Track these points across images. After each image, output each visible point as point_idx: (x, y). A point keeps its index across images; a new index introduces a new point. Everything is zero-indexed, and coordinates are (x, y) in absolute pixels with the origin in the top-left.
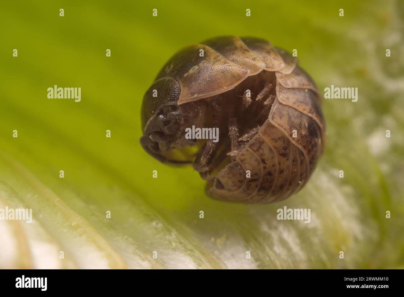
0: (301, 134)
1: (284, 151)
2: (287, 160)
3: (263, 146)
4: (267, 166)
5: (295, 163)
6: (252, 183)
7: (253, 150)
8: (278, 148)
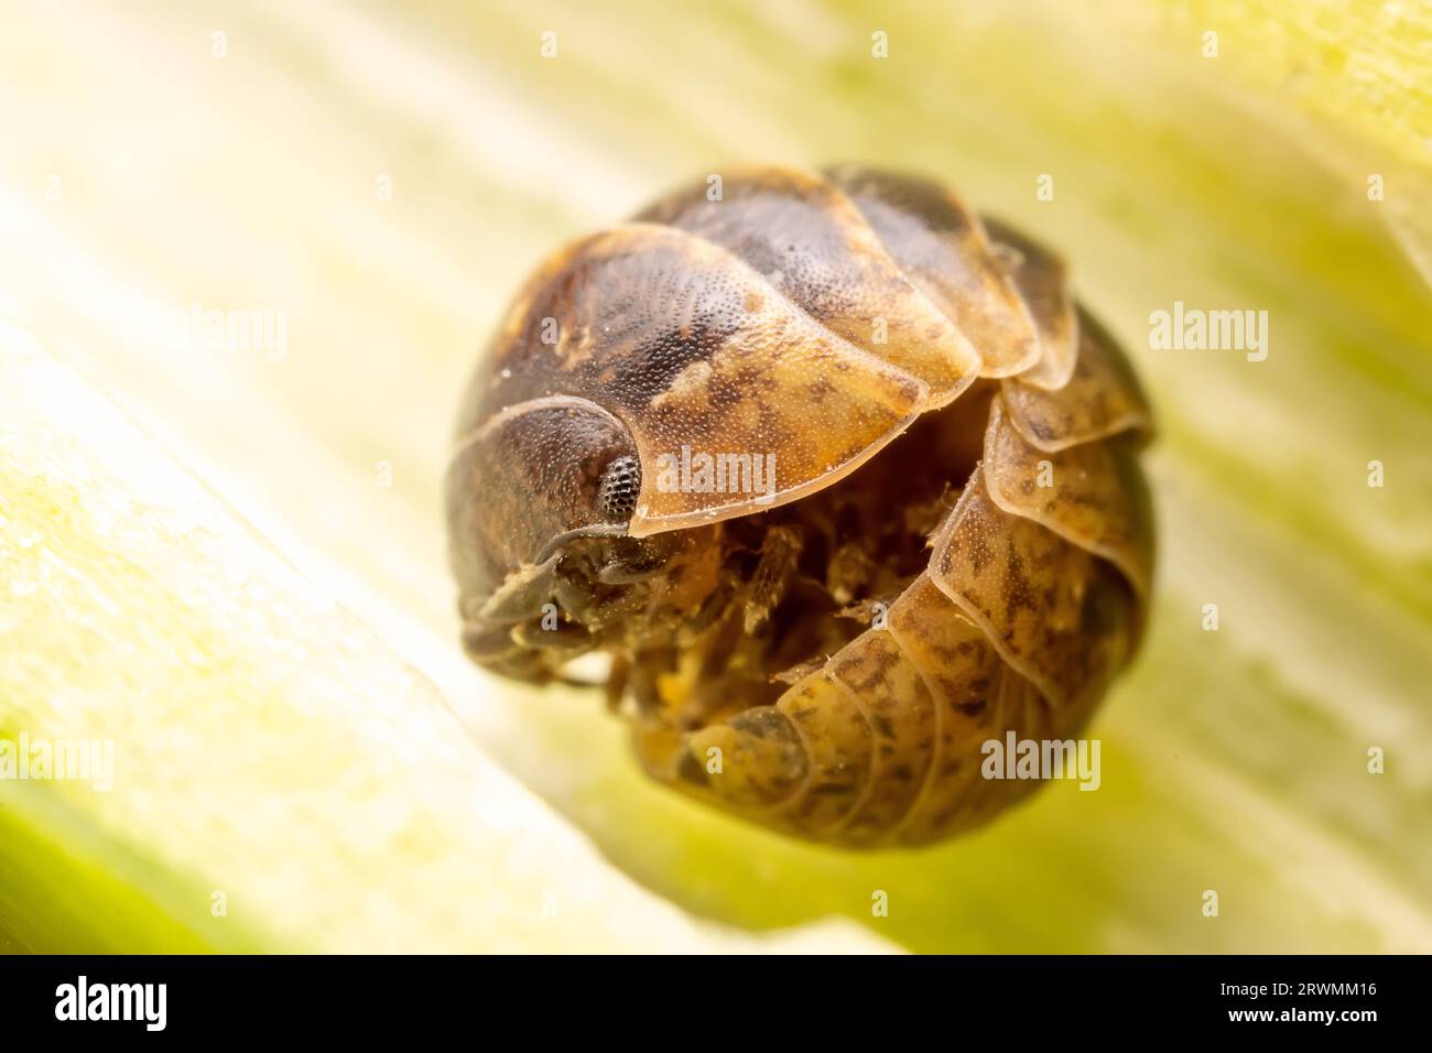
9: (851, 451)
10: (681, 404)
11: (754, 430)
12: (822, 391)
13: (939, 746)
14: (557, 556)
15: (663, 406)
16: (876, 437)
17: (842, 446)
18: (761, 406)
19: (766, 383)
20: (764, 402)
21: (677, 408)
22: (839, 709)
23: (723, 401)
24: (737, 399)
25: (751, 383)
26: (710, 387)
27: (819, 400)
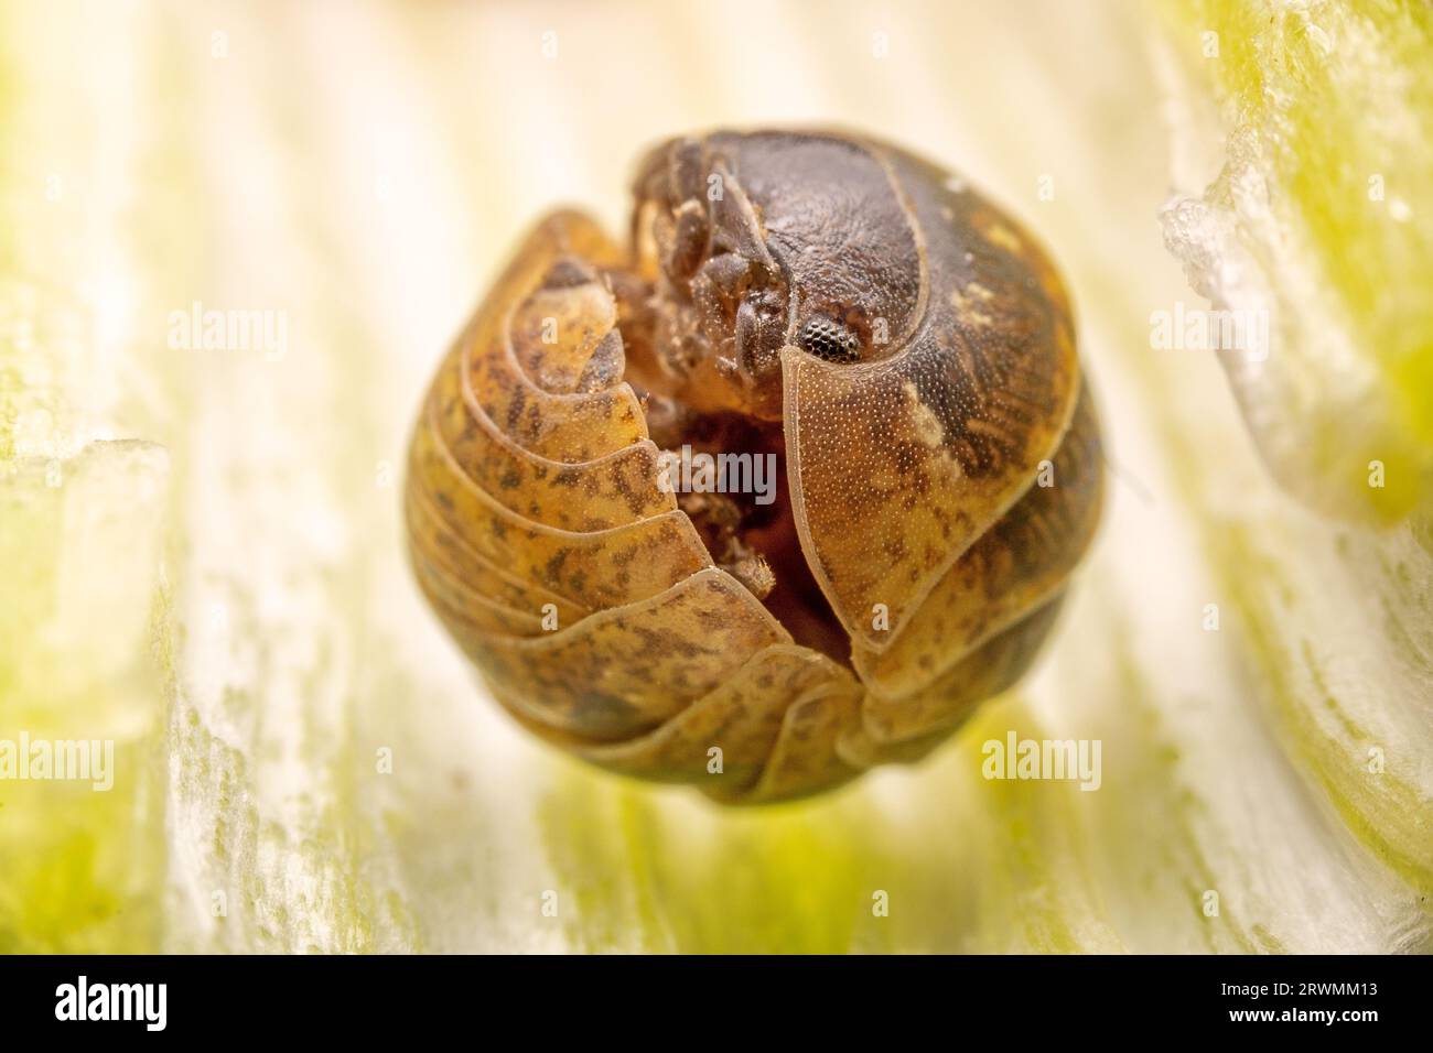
0: (608, 660)
1: (572, 572)
2: (534, 570)
3: (622, 503)
4: (543, 485)
5: (510, 593)
6: (509, 400)
7: (625, 460)
8: (590, 555)
9: (831, 571)
10: (905, 413)
11: (869, 482)
12: (895, 552)
13: (528, 523)
14: (773, 266)
15: (906, 394)
16: (840, 595)
17: (838, 565)
18: (891, 492)
19: (912, 501)
20: (894, 497)
21: (902, 409)
22: (602, 440)
23: (902, 455)
24: (902, 470)
25: (915, 485)
26: (917, 444)
27: (887, 548)
